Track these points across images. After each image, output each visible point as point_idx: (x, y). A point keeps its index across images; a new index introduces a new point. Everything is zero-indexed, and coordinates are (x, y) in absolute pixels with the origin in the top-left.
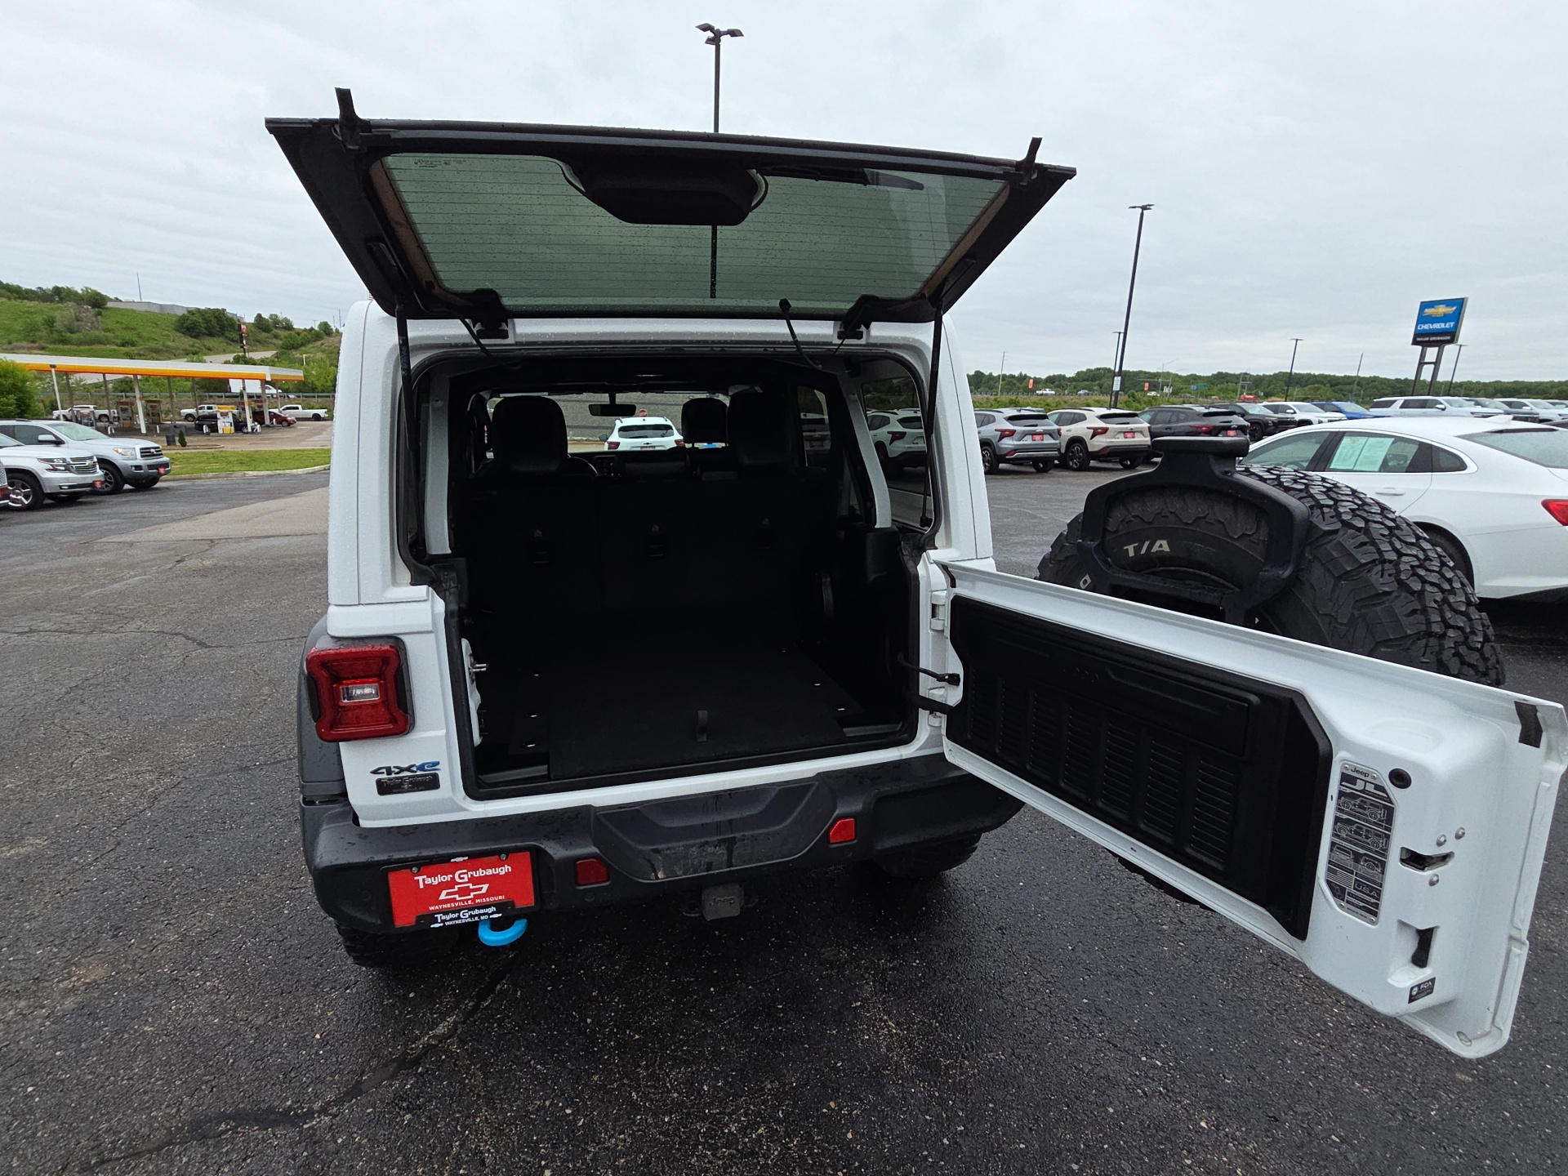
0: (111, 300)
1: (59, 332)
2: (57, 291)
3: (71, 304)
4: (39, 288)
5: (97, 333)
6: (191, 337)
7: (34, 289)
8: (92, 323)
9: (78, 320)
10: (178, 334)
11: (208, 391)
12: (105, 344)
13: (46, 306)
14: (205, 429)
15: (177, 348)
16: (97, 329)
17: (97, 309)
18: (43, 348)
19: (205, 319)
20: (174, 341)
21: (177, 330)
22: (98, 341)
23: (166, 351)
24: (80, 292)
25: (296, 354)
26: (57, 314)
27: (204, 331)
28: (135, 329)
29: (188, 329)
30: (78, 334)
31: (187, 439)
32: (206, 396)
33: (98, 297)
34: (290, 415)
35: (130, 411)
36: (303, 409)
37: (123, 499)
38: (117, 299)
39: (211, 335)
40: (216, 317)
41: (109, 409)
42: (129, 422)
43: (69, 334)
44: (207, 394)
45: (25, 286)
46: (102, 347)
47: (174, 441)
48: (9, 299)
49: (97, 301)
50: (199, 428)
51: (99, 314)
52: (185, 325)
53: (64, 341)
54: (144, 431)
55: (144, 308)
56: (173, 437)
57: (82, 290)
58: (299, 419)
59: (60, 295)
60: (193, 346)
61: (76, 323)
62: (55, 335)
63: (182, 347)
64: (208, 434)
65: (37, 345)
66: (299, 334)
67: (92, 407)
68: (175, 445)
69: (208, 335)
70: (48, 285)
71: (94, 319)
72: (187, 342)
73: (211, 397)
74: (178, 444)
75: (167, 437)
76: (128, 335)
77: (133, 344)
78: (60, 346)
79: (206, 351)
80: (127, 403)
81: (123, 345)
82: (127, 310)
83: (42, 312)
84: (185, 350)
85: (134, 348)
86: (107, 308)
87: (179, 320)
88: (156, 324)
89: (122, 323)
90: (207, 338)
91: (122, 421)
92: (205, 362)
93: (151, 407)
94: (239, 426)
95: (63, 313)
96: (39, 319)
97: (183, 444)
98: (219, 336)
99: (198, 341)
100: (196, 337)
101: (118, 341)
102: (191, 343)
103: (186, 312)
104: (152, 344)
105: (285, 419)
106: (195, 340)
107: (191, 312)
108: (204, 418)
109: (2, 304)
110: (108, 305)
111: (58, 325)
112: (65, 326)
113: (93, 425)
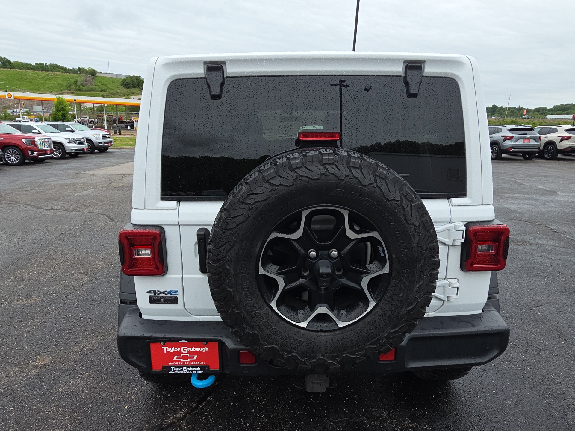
0: (98, 73)
1: (79, 86)
2: (79, 69)
3: (84, 74)
4: (73, 68)
5: (92, 86)
6: (127, 88)
7: (71, 68)
8: (91, 82)
9: (86, 81)
10: (122, 87)
11: (131, 111)
12: (95, 91)
13: (75, 76)
14: (129, 128)
15: (121, 93)
16: (92, 85)
17: (93, 77)
18: (73, 93)
19: (132, 80)
20: (120, 90)
21: (121, 85)
22: (92, 90)
23: (117, 94)
24: (87, 69)
26: (79, 79)
27: (132, 85)
28: (105, 85)
29: (126, 85)
30: (85, 87)
31: (122, 131)
32: (130, 113)
33: (94, 72)
35: (101, 119)
37: (95, 156)
38: (100, 72)
39: (134, 87)
40: (136, 80)
41: (94, 118)
42: (101, 124)
43: (82, 87)
44: (131, 112)
45: (68, 67)
46: (93, 92)
47: (117, 132)
48: (62, 72)
49: (93, 73)
50: (127, 127)
51: (94, 78)
52: (125, 83)
53: (80, 90)
54: (106, 128)
55: (109, 76)
56: (117, 131)
57: (88, 68)
59: (80, 71)
60: (127, 92)
61: (85, 83)
62: (77, 88)
63: (123, 92)
64: (130, 130)
65: (71, 91)
67: (88, 117)
68: (117, 134)
69: (133, 87)
70: (76, 67)
71: (91, 81)
72: (125, 90)
73: (132, 114)
74: (118, 134)
75: (114, 130)
76: (103, 87)
77: (105, 91)
78: (79, 92)
79: (131, 94)
80: (100, 116)
81: (101, 92)
82: (104, 77)
83: (73, 78)
84: (124, 94)
85: (105, 93)
86: (96, 76)
87: (122, 81)
88: (114, 82)
89: (102, 82)
90: (133, 88)
91: (98, 123)
92: (131, 99)
93: (110, 118)
95: (81, 78)
96: (72, 80)
97: (120, 134)
98: (137, 88)
99: (129, 90)
100: (129, 88)
101: (100, 90)
102: (126, 91)
103: (125, 78)
104: (111, 91)
106: (127, 89)
107: (127, 77)
108: (129, 123)
109: (59, 75)
110: (97, 75)
111: (79, 83)
112: (81, 84)
113: (87, 125)
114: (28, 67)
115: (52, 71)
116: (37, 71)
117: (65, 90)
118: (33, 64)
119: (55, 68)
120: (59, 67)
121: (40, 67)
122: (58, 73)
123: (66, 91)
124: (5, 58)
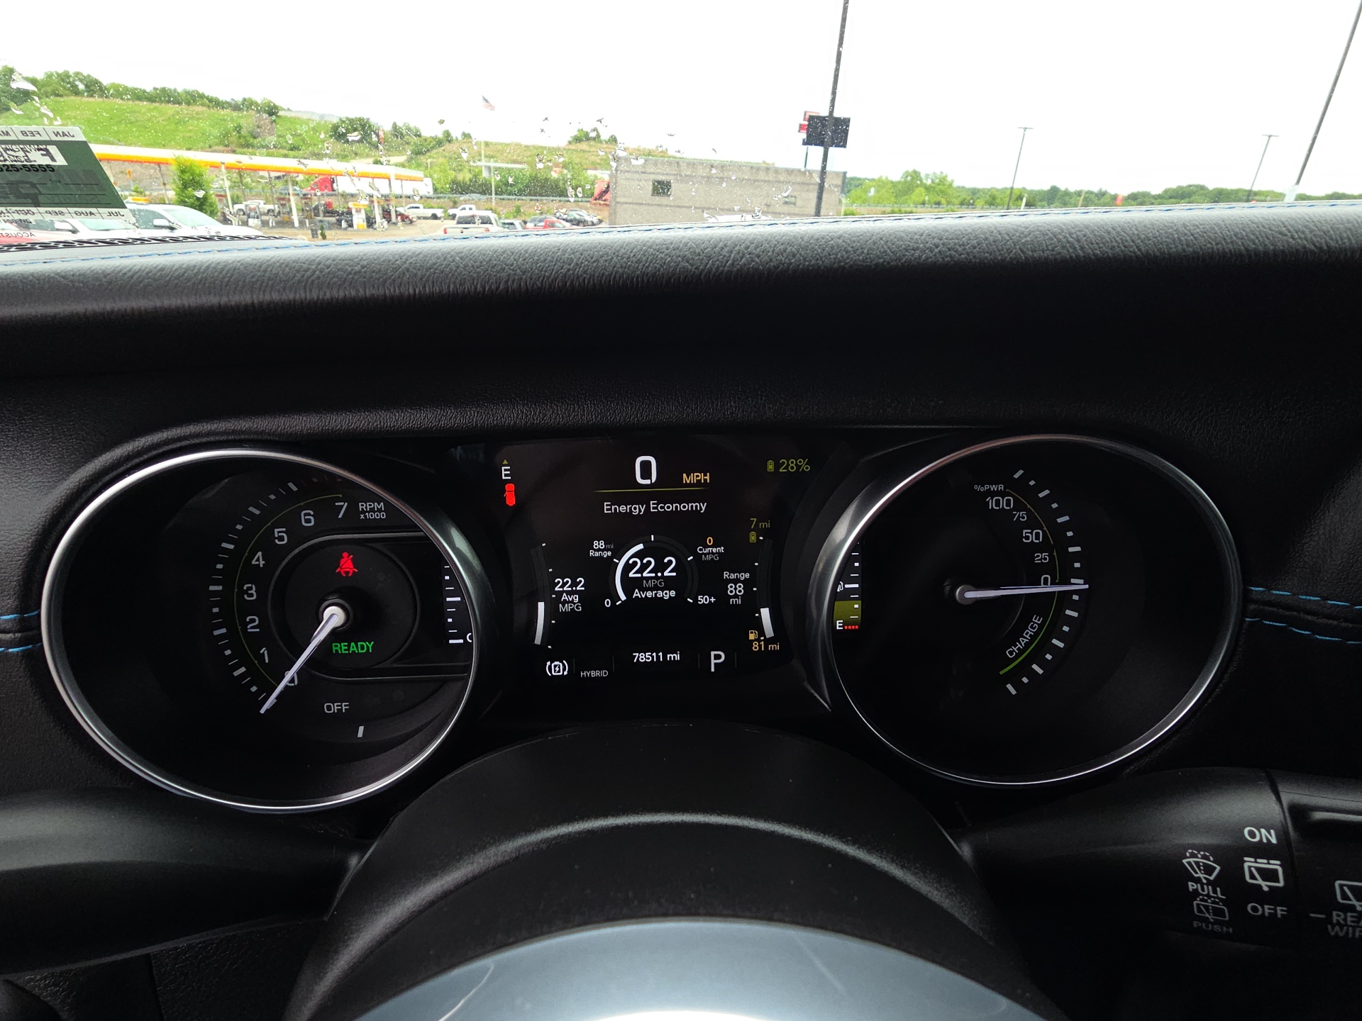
0: (284, 110)
1: (245, 137)
2: (245, 102)
3: (254, 112)
4: (232, 99)
5: (272, 137)
6: (343, 142)
7: (228, 100)
8: (269, 129)
9: (258, 127)
10: (332, 139)
12: (277, 147)
13: (235, 114)
14: (344, 224)
15: (332, 151)
16: (272, 135)
17: (272, 117)
18: (233, 150)
19: (354, 127)
20: (328, 146)
21: (331, 136)
23: (324, 154)
24: (261, 102)
25: (422, 159)
26: (243, 122)
28: (300, 136)
29: (341, 135)
30: (258, 139)
31: (327, 233)
33: (273, 107)
34: (412, 213)
35: (289, 206)
36: (424, 208)
38: (288, 109)
40: (360, 124)
41: (274, 204)
42: (287, 216)
43: (251, 139)
45: (222, 98)
47: (317, 234)
48: (209, 107)
49: (272, 111)
50: (339, 222)
51: (274, 121)
52: (337, 131)
53: (248, 145)
54: (297, 224)
55: (308, 117)
56: (316, 231)
57: (262, 100)
58: (419, 218)
59: (248, 104)
60: (344, 150)
61: (256, 130)
62: (242, 140)
63: (336, 150)
64: (346, 229)
65: (229, 148)
66: (426, 140)
67: (262, 202)
68: (318, 238)
70: (239, 99)
71: (270, 126)
72: (338, 147)
74: (320, 237)
75: (312, 230)
76: (295, 141)
77: (298, 148)
78: (244, 148)
79: (353, 155)
80: (283, 199)
81: (292, 150)
82: (296, 118)
83: (233, 120)
84: (336, 154)
85: (299, 151)
86: (280, 116)
87: (333, 127)
88: (316, 130)
89: (291, 129)
91: (282, 215)
93: (305, 203)
94: (370, 222)
95: (247, 120)
96: (231, 125)
97: (324, 237)
98: (363, 142)
99: (348, 146)
100: (347, 142)
101: (288, 145)
102: (343, 147)
103: (338, 121)
104: (311, 149)
105: (407, 217)
106: (345, 144)
107: (343, 120)
108: (344, 214)
109: (203, 113)
110: (280, 113)
111: (244, 132)
112: (249, 132)
113: (258, 218)
114: (139, 96)
115: (188, 104)
116: (157, 104)
117: (217, 145)
118: (148, 91)
119: (193, 98)
120: (202, 96)
121: (165, 96)
122: (200, 109)
123: (221, 148)
124: (89, 76)
